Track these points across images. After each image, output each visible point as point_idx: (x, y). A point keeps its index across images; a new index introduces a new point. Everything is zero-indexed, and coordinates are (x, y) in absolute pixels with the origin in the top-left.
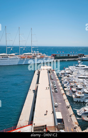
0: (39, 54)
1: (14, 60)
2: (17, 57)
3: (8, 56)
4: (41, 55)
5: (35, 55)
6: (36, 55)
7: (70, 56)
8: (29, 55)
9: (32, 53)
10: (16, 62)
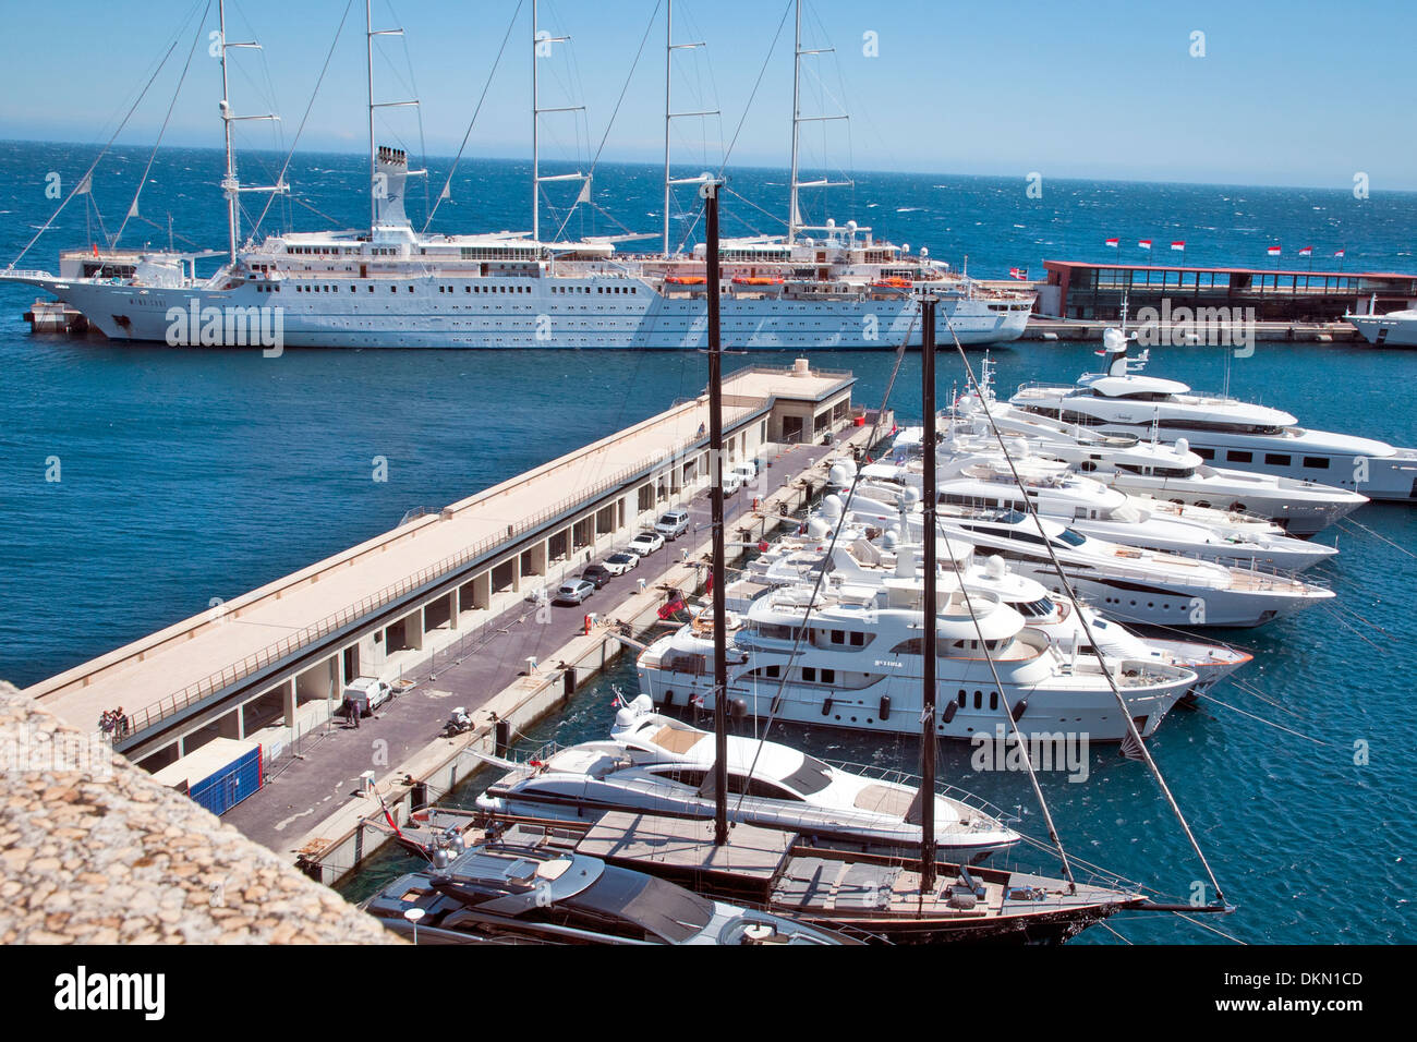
0: (869, 256)
1: (595, 300)
2: (633, 271)
3: (542, 265)
4: (893, 265)
5: (828, 263)
6: (839, 262)
7: (1256, 288)
8: (763, 263)
9: (798, 236)
10: (620, 324)
